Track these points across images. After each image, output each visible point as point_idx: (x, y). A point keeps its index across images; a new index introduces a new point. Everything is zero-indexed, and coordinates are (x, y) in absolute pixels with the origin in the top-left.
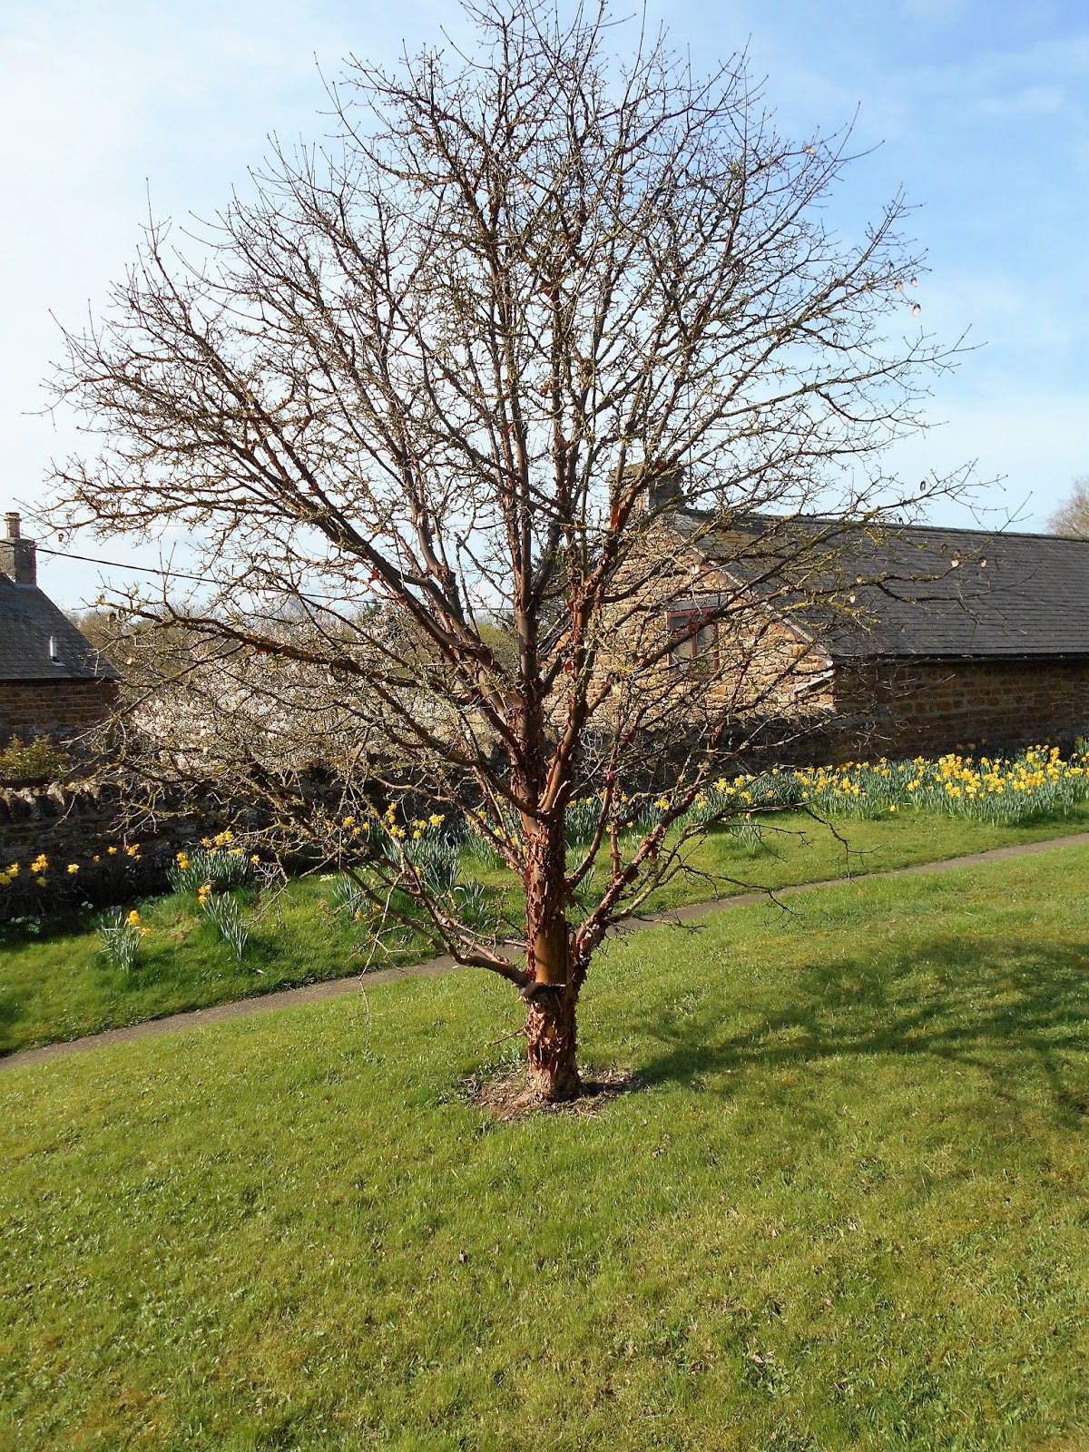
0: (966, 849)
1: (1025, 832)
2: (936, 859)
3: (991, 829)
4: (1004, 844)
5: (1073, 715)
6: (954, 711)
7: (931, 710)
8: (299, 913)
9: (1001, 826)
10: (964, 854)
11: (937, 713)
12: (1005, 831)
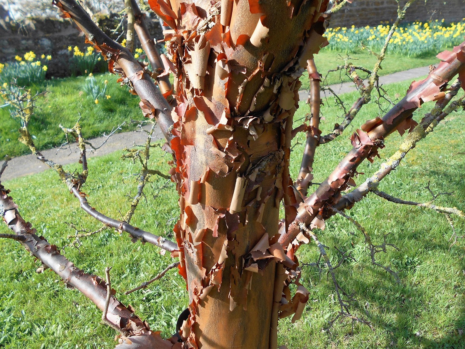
0: (400, 68)
1: (422, 60)
2: (388, 73)
3: (407, 59)
4: (416, 66)
5: (424, 11)
6: (381, 6)
7: (372, 5)
8: (66, 99)
9: (412, 58)
10: (400, 71)
11: (374, 7)
12: (415, 60)
